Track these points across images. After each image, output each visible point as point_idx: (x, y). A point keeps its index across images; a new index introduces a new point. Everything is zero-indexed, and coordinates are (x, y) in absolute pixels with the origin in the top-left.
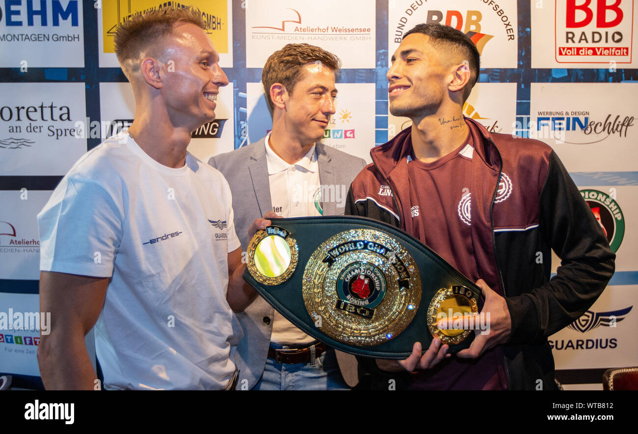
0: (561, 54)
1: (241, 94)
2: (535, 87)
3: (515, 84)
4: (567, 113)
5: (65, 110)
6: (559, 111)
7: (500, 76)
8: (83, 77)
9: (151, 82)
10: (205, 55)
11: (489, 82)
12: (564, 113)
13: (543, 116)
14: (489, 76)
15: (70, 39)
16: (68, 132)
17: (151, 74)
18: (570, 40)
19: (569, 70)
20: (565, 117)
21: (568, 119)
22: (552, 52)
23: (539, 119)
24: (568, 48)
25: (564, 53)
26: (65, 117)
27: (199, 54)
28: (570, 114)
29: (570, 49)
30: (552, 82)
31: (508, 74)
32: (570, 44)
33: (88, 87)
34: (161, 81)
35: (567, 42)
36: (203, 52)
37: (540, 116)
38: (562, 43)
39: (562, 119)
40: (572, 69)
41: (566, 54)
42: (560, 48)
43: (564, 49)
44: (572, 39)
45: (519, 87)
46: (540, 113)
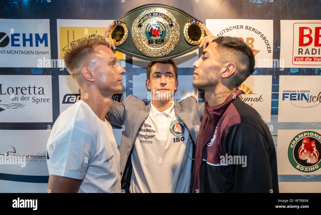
0: (295, 60)
1: (130, 81)
2: (282, 78)
3: (271, 76)
4: (298, 91)
5: (41, 89)
6: (294, 90)
7: (264, 72)
8: (50, 72)
9: (89, 79)
10: (112, 60)
11: (257, 75)
12: (297, 91)
13: (285, 93)
14: (258, 72)
15: (44, 53)
16: (42, 100)
17: (88, 75)
18: (300, 53)
19: (299, 69)
20: (297, 93)
21: (299, 94)
22: (291, 59)
23: (284, 94)
24: (299, 57)
25: (297, 60)
26: (41, 92)
27: (109, 60)
28: (300, 92)
29: (300, 57)
30: (290, 75)
31: (268, 71)
32: (300, 55)
33: (53, 77)
34: (93, 78)
35: (299, 54)
36: (111, 58)
37: (284, 93)
38: (296, 54)
39: (296, 94)
40: (301, 68)
41: (298, 60)
42: (295, 57)
43: (297, 57)
44: (301, 52)
45: (273, 77)
46: (284, 91)
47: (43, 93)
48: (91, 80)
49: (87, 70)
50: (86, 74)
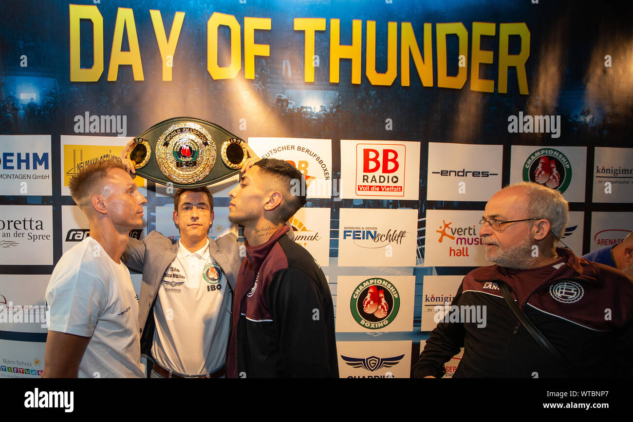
0: (359, 189)
1: (152, 214)
2: (342, 211)
3: (330, 209)
4: (363, 228)
5: (39, 223)
6: (358, 226)
7: (319, 203)
8: (51, 202)
9: (100, 211)
10: (130, 186)
11: (312, 207)
12: (361, 228)
13: (347, 230)
14: (313, 203)
15: (43, 177)
16: (41, 237)
17: (99, 205)
18: (365, 181)
19: (364, 200)
20: (362, 230)
21: (364, 232)
22: (353, 188)
23: (345, 232)
24: (364, 186)
25: (361, 189)
26: (39, 227)
27: (126, 186)
28: (365, 229)
29: (365, 186)
30: (353, 208)
31: (325, 202)
32: (365, 183)
33: (54, 208)
34: (106, 209)
35: (364, 182)
36: (128, 185)
37: (346, 230)
38: (360, 182)
39: (360, 232)
40: (366, 200)
41: (362, 190)
42: (359, 186)
43: (361, 186)
44: (367, 180)
45: (332, 211)
46: (345, 228)
47: (42, 228)
48: (103, 211)
49: (99, 198)
50: (96, 204)
